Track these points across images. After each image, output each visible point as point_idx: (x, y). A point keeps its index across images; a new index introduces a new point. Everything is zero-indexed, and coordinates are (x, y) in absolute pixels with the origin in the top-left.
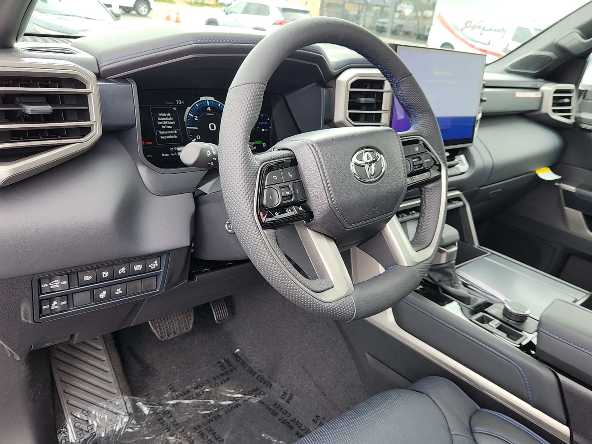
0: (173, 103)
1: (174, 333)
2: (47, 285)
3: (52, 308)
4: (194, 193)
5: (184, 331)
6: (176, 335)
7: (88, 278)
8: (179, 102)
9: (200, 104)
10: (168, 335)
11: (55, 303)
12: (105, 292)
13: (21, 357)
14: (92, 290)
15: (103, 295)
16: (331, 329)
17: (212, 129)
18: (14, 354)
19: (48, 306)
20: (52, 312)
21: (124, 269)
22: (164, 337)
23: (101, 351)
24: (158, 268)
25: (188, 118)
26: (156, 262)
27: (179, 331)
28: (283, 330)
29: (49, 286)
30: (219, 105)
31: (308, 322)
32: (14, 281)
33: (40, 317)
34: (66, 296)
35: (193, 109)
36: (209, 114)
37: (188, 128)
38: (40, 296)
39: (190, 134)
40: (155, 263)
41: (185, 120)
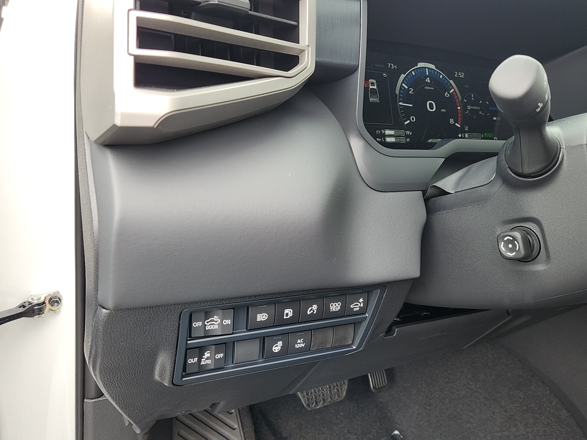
0: (383, 66)
1: (324, 400)
2: (200, 324)
3: (202, 363)
4: (424, 192)
5: (335, 399)
6: (325, 404)
7: (262, 317)
8: (391, 65)
9: (417, 71)
10: (317, 403)
11: (207, 355)
12: (280, 343)
13: (142, 430)
14: (263, 339)
15: (277, 348)
16: (563, 428)
17: (430, 109)
18: (133, 425)
19: (196, 359)
20: (202, 369)
21: (315, 307)
22: (311, 405)
23: (233, 414)
24: (362, 311)
25: (400, 89)
26: (361, 300)
27: (329, 398)
28: (471, 414)
29: (203, 326)
30: (441, 76)
31: (519, 411)
32: (153, 312)
33: (183, 377)
34: (225, 345)
35: (408, 78)
36: (428, 88)
37: (401, 104)
38: (188, 342)
39: (402, 113)
40: (359, 302)
41: (397, 92)
